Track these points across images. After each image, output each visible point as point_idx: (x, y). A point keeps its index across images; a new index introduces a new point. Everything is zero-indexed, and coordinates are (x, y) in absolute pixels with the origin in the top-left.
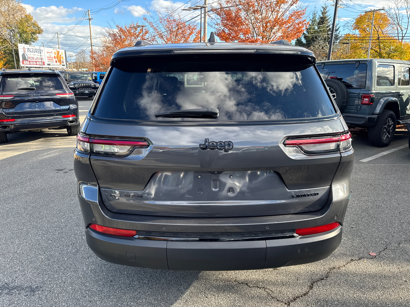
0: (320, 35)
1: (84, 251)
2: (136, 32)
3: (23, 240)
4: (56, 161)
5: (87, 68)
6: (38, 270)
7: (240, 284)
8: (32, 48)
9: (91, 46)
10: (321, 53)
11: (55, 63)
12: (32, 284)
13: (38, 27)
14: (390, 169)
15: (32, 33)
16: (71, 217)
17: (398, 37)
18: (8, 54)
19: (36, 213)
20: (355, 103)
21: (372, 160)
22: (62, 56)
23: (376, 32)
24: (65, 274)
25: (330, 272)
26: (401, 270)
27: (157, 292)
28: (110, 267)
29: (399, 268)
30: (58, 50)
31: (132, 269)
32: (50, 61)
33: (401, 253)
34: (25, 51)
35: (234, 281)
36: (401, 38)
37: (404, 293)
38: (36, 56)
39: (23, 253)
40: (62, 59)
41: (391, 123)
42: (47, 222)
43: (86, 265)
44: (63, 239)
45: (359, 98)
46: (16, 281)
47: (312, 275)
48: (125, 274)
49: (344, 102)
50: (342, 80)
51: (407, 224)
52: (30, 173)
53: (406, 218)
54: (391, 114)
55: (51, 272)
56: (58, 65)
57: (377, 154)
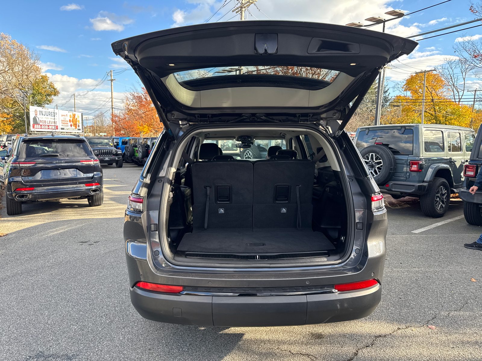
0: (367, 97)
1: (119, 322)
3: (53, 311)
4: (78, 233)
5: (105, 132)
6: (72, 339)
7: (283, 351)
8: (45, 110)
9: (112, 109)
10: (369, 116)
11: (70, 127)
12: (68, 352)
13: (54, 89)
14: (444, 240)
15: (47, 95)
16: (101, 289)
17: (455, 99)
18: (17, 118)
19: (63, 285)
20: (404, 170)
21: (424, 231)
22: (78, 120)
23: (430, 94)
24: (101, 343)
25: (375, 340)
26: (449, 337)
27: (198, 359)
28: (147, 336)
29: (447, 336)
30: (74, 113)
31: (170, 338)
32: (64, 125)
33: (450, 322)
34: (36, 115)
35: (277, 349)
36: (458, 100)
37: (451, 358)
38: (49, 119)
39: (55, 324)
40: (78, 123)
41: (445, 191)
42: (76, 294)
43: (122, 334)
44: (95, 310)
45: (407, 165)
46: (51, 350)
47: (357, 343)
48: (163, 343)
49: (391, 169)
50: (389, 146)
51: (459, 295)
52: (52, 246)
53: (457, 289)
54: (444, 182)
55: (86, 341)
56: (72, 129)
57: (431, 225)
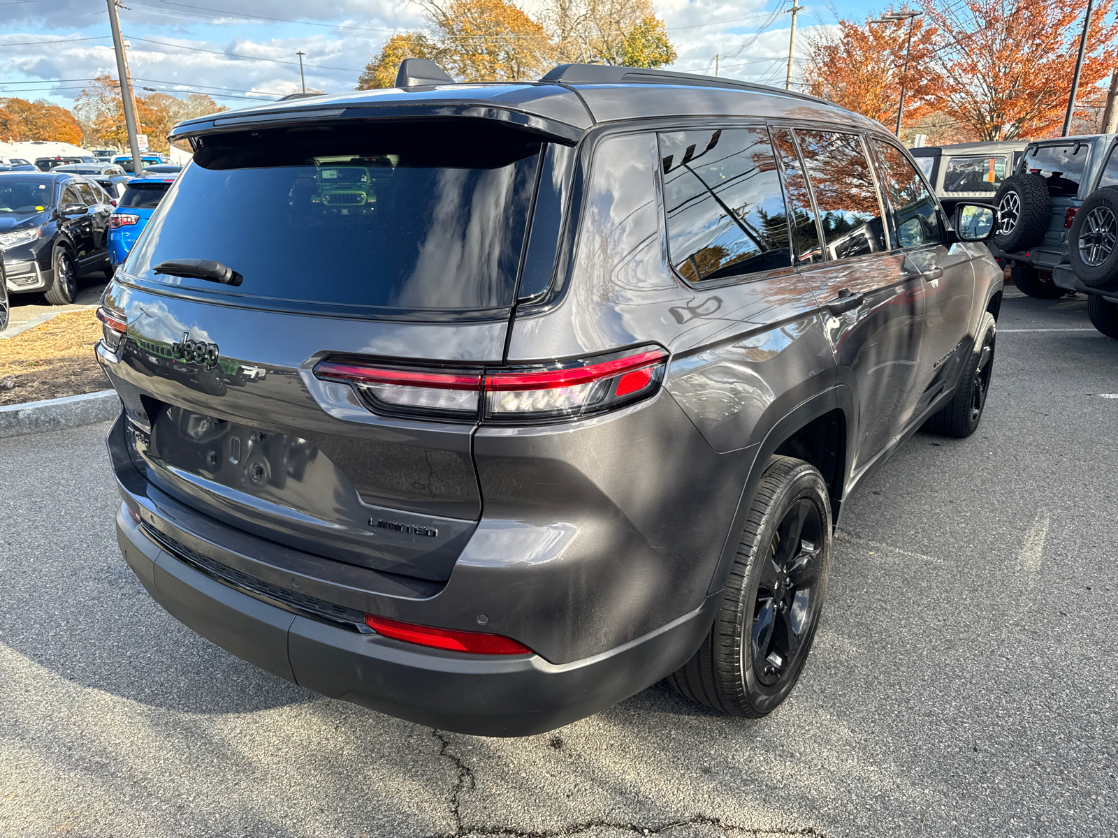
2: (899, 32)
9: (787, 85)
13: (667, 47)
15: (652, 63)
